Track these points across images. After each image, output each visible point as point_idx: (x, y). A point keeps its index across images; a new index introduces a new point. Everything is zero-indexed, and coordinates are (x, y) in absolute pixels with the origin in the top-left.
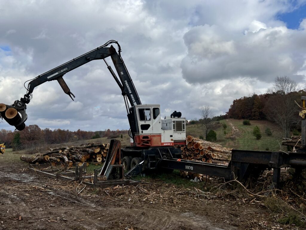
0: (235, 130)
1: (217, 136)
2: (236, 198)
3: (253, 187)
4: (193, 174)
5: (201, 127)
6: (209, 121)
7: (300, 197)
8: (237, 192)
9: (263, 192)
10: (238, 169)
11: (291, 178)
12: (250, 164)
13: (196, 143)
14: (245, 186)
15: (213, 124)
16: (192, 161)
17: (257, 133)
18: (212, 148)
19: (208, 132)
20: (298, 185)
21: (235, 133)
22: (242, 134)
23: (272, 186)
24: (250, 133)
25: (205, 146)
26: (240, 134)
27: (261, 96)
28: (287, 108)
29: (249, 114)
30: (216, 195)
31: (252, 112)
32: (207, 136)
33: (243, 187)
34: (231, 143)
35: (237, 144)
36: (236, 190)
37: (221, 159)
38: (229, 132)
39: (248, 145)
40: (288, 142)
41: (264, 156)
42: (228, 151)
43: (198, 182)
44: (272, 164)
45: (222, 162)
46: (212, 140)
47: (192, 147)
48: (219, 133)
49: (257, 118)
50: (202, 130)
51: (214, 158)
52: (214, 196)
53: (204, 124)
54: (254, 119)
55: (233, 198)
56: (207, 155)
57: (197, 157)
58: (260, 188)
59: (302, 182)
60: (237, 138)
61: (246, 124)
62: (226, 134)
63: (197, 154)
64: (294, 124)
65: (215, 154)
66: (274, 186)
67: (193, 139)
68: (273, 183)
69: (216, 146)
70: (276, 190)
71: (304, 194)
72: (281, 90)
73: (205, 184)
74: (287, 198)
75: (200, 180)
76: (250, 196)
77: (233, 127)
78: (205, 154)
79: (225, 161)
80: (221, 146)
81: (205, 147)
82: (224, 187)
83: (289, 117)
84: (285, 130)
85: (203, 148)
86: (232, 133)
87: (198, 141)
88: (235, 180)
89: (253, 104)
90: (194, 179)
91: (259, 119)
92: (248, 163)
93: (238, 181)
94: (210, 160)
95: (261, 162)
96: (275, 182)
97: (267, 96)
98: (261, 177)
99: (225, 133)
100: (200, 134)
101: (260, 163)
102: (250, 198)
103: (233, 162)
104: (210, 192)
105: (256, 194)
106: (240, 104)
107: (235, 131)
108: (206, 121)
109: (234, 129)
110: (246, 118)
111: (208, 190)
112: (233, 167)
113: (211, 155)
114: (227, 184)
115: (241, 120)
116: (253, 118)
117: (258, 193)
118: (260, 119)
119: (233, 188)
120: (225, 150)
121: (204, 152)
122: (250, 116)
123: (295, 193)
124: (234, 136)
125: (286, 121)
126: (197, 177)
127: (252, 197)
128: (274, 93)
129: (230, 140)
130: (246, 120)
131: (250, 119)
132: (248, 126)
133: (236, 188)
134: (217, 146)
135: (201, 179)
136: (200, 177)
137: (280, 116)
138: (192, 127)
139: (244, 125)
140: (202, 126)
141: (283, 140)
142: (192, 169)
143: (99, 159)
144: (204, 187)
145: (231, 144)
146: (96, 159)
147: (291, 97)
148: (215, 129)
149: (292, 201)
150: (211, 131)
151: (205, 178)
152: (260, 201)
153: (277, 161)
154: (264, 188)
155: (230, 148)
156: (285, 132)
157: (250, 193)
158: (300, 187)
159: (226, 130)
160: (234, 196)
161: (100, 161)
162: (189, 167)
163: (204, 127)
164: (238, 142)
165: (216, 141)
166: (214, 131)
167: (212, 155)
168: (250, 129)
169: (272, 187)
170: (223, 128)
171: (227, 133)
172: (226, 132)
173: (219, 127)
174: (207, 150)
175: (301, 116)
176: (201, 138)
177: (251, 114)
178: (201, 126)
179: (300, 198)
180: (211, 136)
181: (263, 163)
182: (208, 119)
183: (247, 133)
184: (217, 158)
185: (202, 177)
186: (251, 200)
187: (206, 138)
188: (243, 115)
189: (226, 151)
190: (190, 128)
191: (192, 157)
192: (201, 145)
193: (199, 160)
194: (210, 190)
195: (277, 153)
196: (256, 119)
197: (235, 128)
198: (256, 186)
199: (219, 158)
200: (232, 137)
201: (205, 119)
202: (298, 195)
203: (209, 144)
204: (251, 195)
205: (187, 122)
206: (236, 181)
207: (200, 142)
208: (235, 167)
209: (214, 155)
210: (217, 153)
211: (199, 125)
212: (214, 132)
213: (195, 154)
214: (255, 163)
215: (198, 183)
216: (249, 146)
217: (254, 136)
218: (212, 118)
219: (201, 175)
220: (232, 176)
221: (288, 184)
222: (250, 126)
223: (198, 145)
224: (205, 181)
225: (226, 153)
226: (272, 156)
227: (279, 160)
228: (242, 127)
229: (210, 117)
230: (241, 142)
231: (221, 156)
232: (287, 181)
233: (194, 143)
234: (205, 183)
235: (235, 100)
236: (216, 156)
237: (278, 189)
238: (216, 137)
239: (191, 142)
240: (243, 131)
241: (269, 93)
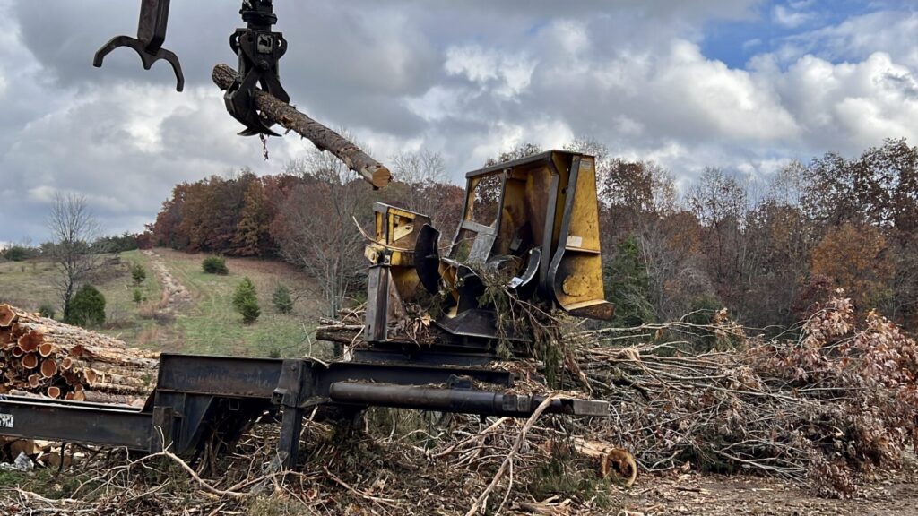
0: (173, 287)
1: (108, 309)
2: (162, 509)
3: (220, 473)
4: (11, 443)
5: (46, 272)
6: (83, 253)
7: (348, 490)
8: (168, 490)
9: (248, 483)
10: (175, 418)
11: (329, 437)
12: (216, 399)
13: (30, 331)
14: (195, 470)
15: (97, 264)
16: (10, 395)
17: (247, 302)
18: (89, 349)
19: (75, 293)
20: (346, 454)
21: (172, 300)
22: (197, 305)
23: (277, 462)
24: (224, 301)
25: (61, 343)
26: (191, 303)
27: (268, 179)
28: (342, 227)
29: (224, 236)
30: (95, 506)
31: (234, 231)
32: (67, 306)
33: (189, 472)
34: (159, 333)
35: (176, 339)
36: (168, 483)
37: (119, 387)
38: (154, 295)
39: (213, 340)
40: (332, 330)
41: (260, 372)
42: (144, 360)
43: (28, 469)
44: (281, 395)
45: (120, 398)
46: (89, 321)
47: (11, 345)
48: (115, 296)
49: (252, 252)
50: (51, 285)
51: (94, 384)
52: (90, 508)
53: (59, 260)
54: (239, 256)
55: (153, 510)
56: (68, 373)
57: (27, 381)
58: (239, 473)
59: (357, 445)
60: (179, 316)
61: (211, 268)
62: (142, 302)
63: (29, 372)
64: (358, 276)
65: (97, 372)
66: (281, 462)
67: (18, 317)
68: (278, 453)
69: (102, 343)
70: (286, 472)
71: (359, 480)
72: (330, 168)
73: (56, 475)
74: (315, 495)
75: (35, 462)
76: (208, 500)
77: (168, 279)
78: (59, 371)
79: (133, 393)
80: (121, 342)
81: (63, 346)
82: (126, 479)
83: (345, 255)
84: (333, 296)
85: (53, 350)
86: (162, 298)
87: (37, 323)
88: (163, 453)
89: (241, 205)
90: (12, 462)
91: (256, 255)
92: (211, 396)
93: (173, 456)
94: (78, 393)
95: (251, 392)
96: (285, 450)
97: (286, 182)
98: (246, 438)
99: (138, 299)
100: (41, 298)
101: (247, 396)
102: (207, 504)
103: (161, 392)
104: (73, 498)
105: (227, 491)
106: (199, 200)
107: (172, 293)
108: (71, 251)
109: (170, 284)
110: (216, 249)
111: (67, 492)
112: (159, 412)
113: (82, 374)
114: (138, 468)
115: (197, 255)
116: (238, 250)
117: (233, 488)
118: (260, 254)
119: (155, 479)
120: (133, 359)
121: (57, 365)
122: (227, 243)
123: (337, 479)
124: (168, 309)
125: (335, 267)
126: (26, 454)
127: (212, 500)
128: (307, 176)
129: (153, 322)
130: (213, 257)
131: (228, 255)
132: (219, 277)
133: (164, 478)
134: (107, 343)
135: (41, 459)
136: (36, 451)
137: (321, 252)
138: (10, 269)
139: (204, 273)
140: (51, 269)
141: (322, 324)
142: (10, 425)
144: (52, 483)
145: (157, 338)
147: (355, 193)
148: (102, 284)
149: (326, 501)
150: (87, 288)
151: (56, 452)
152: (237, 510)
153: (295, 387)
154: (253, 471)
155: (153, 351)
156: (330, 302)
157: (208, 490)
158: (350, 460)
159: (141, 286)
160: (156, 504)
162: (1, 415)
163: (61, 274)
164: (182, 329)
165: (101, 325)
166: (98, 288)
167: (86, 376)
168: (224, 288)
169: (274, 469)
170: (132, 280)
171: (145, 299)
172: (142, 296)
173: (117, 276)
174: (67, 357)
175: (370, 258)
176: (46, 312)
177: (233, 237)
178: (46, 270)
179: (349, 492)
180: (84, 309)
181: (255, 396)
182: (77, 244)
183: (214, 301)
184: (103, 385)
185: (47, 450)
186: (211, 509)
187: (67, 313)
188: (207, 239)
189: (138, 362)
191: (7, 384)
192: (47, 339)
193: (36, 391)
194: (74, 491)
195: (297, 362)
196: (246, 256)
197: (175, 281)
198: (230, 466)
199: (110, 386)
200: (161, 311)
201: (66, 242)
202: (344, 484)
203: (77, 337)
204: (212, 496)
206: (168, 453)
207: (43, 329)
208: (167, 411)
209: (93, 373)
210: (104, 366)
211: (40, 266)
212: (95, 292)
213: (20, 373)
214: (232, 394)
215: (31, 473)
216: (215, 344)
217: (235, 310)
218: (94, 240)
219: (44, 443)
220: (156, 440)
221: (322, 453)
222: (226, 277)
223: (34, 339)
224: (58, 463)
225: (139, 367)
226: (283, 372)
227: (302, 384)
228: (198, 281)
229: (86, 236)
230: (191, 331)
231: (118, 378)
232: (320, 444)
233: (19, 332)
234: (56, 470)
235: (182, 184)
236: (100, 377)
237: (291, 471)
238: (105, 310)
239: (10, 327)
240: (202, 292)
241: (293, 175)
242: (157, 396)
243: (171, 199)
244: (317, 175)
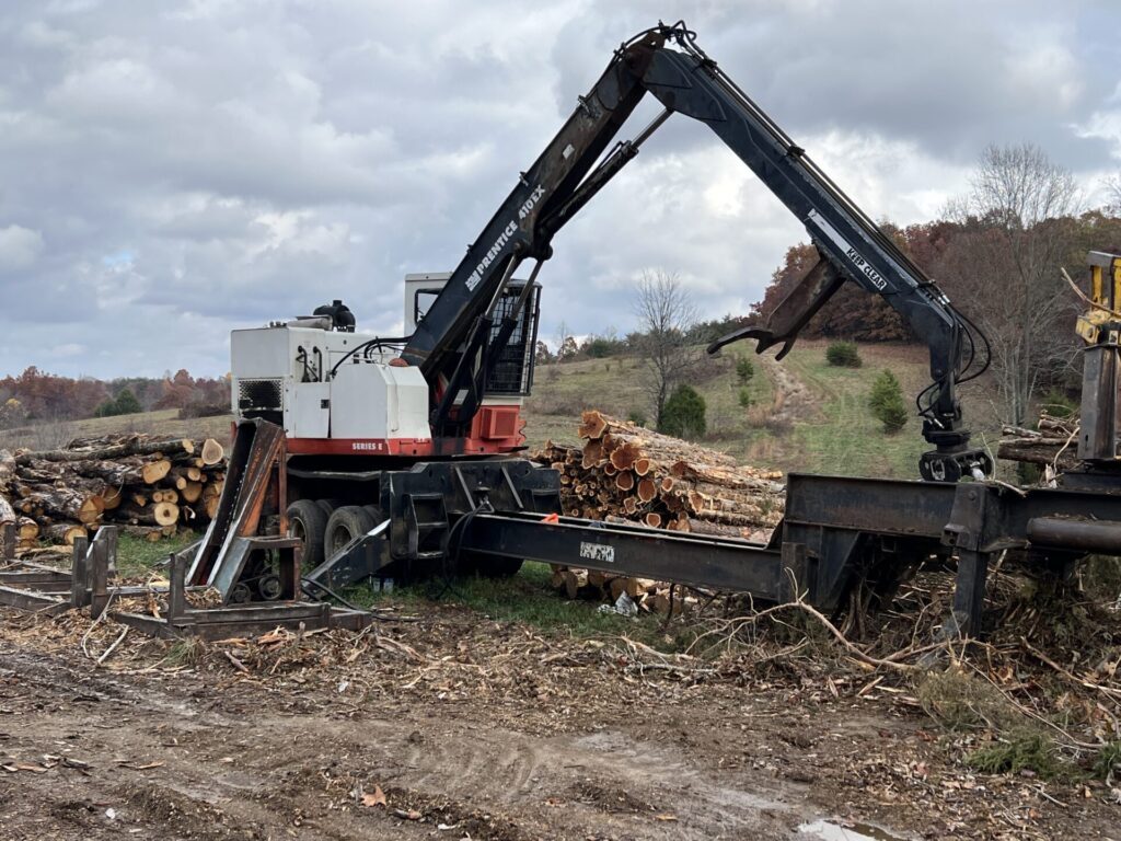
0: (789, 386)
1: (709, 415)
2: (800, 677)
3: (872, 635)
4: (610, 581)
5: (635, 370)
6: (676, 345)
7: (1058, 672)
8: (805, 653)
9: (912, 651)
10: (810, 558)
11: (1028, 595)
12: (864, 535)
13: (623, 444)
14: (838, 629)
15: (693, 358)
16: (607, 522)
17: (888, 404)
18: (693, 466)
19: (668, 396)
20: (1054, 621)
21: (788, 402)
22: (821, 409)
23: (952, 626)
24: (857, 403)
25: (660, 458)
26: (814, 407)
27: (914, 232)
28: (1026, 292)
29: (855, 314)
30: (715, 666)
31: (868, 307)
32: (660, 412)
33: (830, 631)
34: (773, 447)
35: (795, 455)
36: (806, 642)
37: (731, 515)
38: (765, 396)
39: (844, 456)
40: (1022, 446)
41: (922, 501)
42: (760, 482)
43: (632, 614)
44: (955, 534)
45: (733, 530)
46: (686, 432)
47: (603, 461)
48: (717, 398)
49: (894, 334)
50: (640, 385)
51: (701, 511)
52: (710, 668)
53: (649, 355)
54: (876, 340)
55: (788, 678)
56: (670, 497)
57: (622, 505)
58: (899, 638)
59: (1070, 609)
60: (797, 423)
61: (839, 359)
62: (751, 406)
63: (624, 495)
64: (1053, 364)
65: (704, 496)
66: (958, 626)
67: (609, 426)
68: (953, 614)
69: (709, 460)
70: (966, 641)
71: (1075, 659)
73: (666, 624)
74: (1009, 676)
75: (639, 606)
76: (859, 669)
77: (783, 375)
78: (659, 495)
79: (748, 524)
80: (730, 458)
81: (663, 463)
82: (751, 635)
83: (1031, 334)
84: (1014, 394)
85: (651, 467)
86: (775, 401)
87: (631, 433)
88: (797, 604)
90: (613, 604)
91: (899, 338)
92: (856, 531)
93: (809, 608)
94: (682, 522)
95: (910, 529)
96: (964, 610)
98: (905, 591)
99: (745, 402)
100: (629, 404)
101: (906, 533)
102: (858, 676)
103: (790, 525)
104: (689, 654)
105: (885, 661)
107: (788, 394)
108: (661, 343)
109: (785, 381)
110: (844, 332)
111: (680, 645)
112: (789, 549)
113: (686, 498)
114: (764, 622)
115: (820, 342)
116: (874, 333)
117: (892, 656)
118: (905, 338)
119: (788, 637)
120: (747, 480)
121: (656, 486)
122: (859, 324)
123: (1041, 656)
124: (784, 415)
125: (1017, 351)
126: (628, 595)
127: (865, 671)
128: (972, 220)
129: (765, 432)
130: (840, 343)
131: (860, 340)
132: (849, 371)
133: (799, 637)
134: (713, 459)
135: (646, 602)
136: (639, 593)
137: (995, 329)
138: (594, 368)
139: (830, 365)
140: (640, 367)
141: (1005, 434)
142: (611, 559)
143: (167, 514)
144: (661, 633)
145: (771, 453)
146: (153, 512)
148: (700, 383)
149: (1027, 685)
150: (683, 390)
151: (662, 596)
152: (899, 687)
153: (977, 523)
154: (919, 635)
155: (770, 470)
156: (1010, 402)
157: (859, 658)
158: (1060, 630)
159: (748, 386)
160: (792, 670)
161: (172, 520)
162: (599, 547)
163: (652, 370)
164: (802, 441)
165: (701, 436)
166: (697, 389)
167: (690, 501)
168: (856, 385)
169: (950, 634)
170: (736, 379)
171: (753, 402)
172: (750, 398)
173: (718, 373)
174: (667, 477)
175: (1085, 335)
176: (639, 420)
177: (866, 315)
178: (634, 367)
179: (1060, 676)
180: (679, 415)
181: (917, 533)
182: (670, 333)
183: (843, 402)
184: (712, 512)
185: (652, 591)
186: (864, 683)
187: (660, 422)
188: (831, 320)
189: (753, 484)
190: (583, 373)
191: (600, 509)
192: (644, 454)
193: (635, 518)
194: (689, 644)
195: (977, 488)
196: (886, 340)
197: (791, 377)
198: (885, 627)
199: (720, 514)
200: (774, 418)
201: (655, 332)
202: (1052, 663)
203: (678, 451)
204: (864, 665)
205: (574, 345)
206: (803, 604)
207: (638, 441)
208: (799, 548)
209: (699, 497)
210: (711, 488)
211: (628, 362)
212: (693, 395)
213: (615, 496)
214: (885, 530)
215: (636, 620)
216: (848, 461)
217: (872, 415)
218: (689, 328)
219: (649, 583)
220: (787, 585)
221: (1017, 617)
222: (859, 370)
223: (628, 454)
224: (666, 607)
225: (755, 490)
226: (956, 502)
227: (985, 519)
228: (820, 376)
229: (679, 324)
230: (815, 444)
231: (728, 504)
232: (1014, 605)
233: (611, 445)
234: (665, 617)
235: (797, 247)
236: (707, 502)
237: (973, 640)
238: (705, 417)
239: (601, 439)
240: (827, 391)
241: (951, 221)
242: (785, 528)
243: (783, 267)
244: (986, 219)
